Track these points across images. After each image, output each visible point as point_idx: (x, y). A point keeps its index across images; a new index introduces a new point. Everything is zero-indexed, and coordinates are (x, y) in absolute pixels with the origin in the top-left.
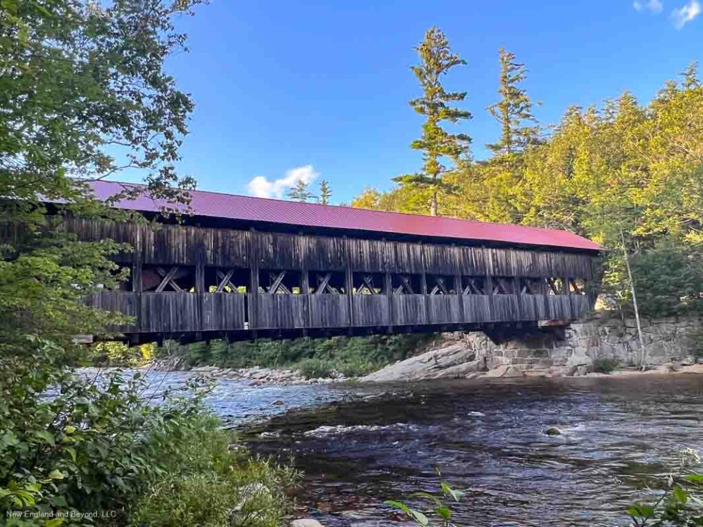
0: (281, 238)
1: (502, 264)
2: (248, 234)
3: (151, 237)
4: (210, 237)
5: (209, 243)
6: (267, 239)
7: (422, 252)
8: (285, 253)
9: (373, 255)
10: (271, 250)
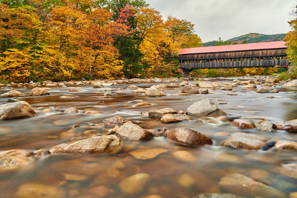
0: (214, 54)
1: (264, 54)
2: (209, 54)
3: (196, 56)
4: (203, 55)
5: (203, 56)
6: (212, 55)
7: (242, 53)
8: (214, 56)
9: (230, 55)
10: (212, 56)
